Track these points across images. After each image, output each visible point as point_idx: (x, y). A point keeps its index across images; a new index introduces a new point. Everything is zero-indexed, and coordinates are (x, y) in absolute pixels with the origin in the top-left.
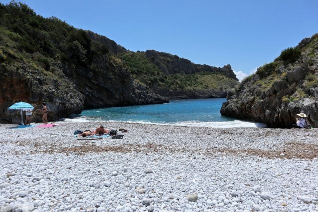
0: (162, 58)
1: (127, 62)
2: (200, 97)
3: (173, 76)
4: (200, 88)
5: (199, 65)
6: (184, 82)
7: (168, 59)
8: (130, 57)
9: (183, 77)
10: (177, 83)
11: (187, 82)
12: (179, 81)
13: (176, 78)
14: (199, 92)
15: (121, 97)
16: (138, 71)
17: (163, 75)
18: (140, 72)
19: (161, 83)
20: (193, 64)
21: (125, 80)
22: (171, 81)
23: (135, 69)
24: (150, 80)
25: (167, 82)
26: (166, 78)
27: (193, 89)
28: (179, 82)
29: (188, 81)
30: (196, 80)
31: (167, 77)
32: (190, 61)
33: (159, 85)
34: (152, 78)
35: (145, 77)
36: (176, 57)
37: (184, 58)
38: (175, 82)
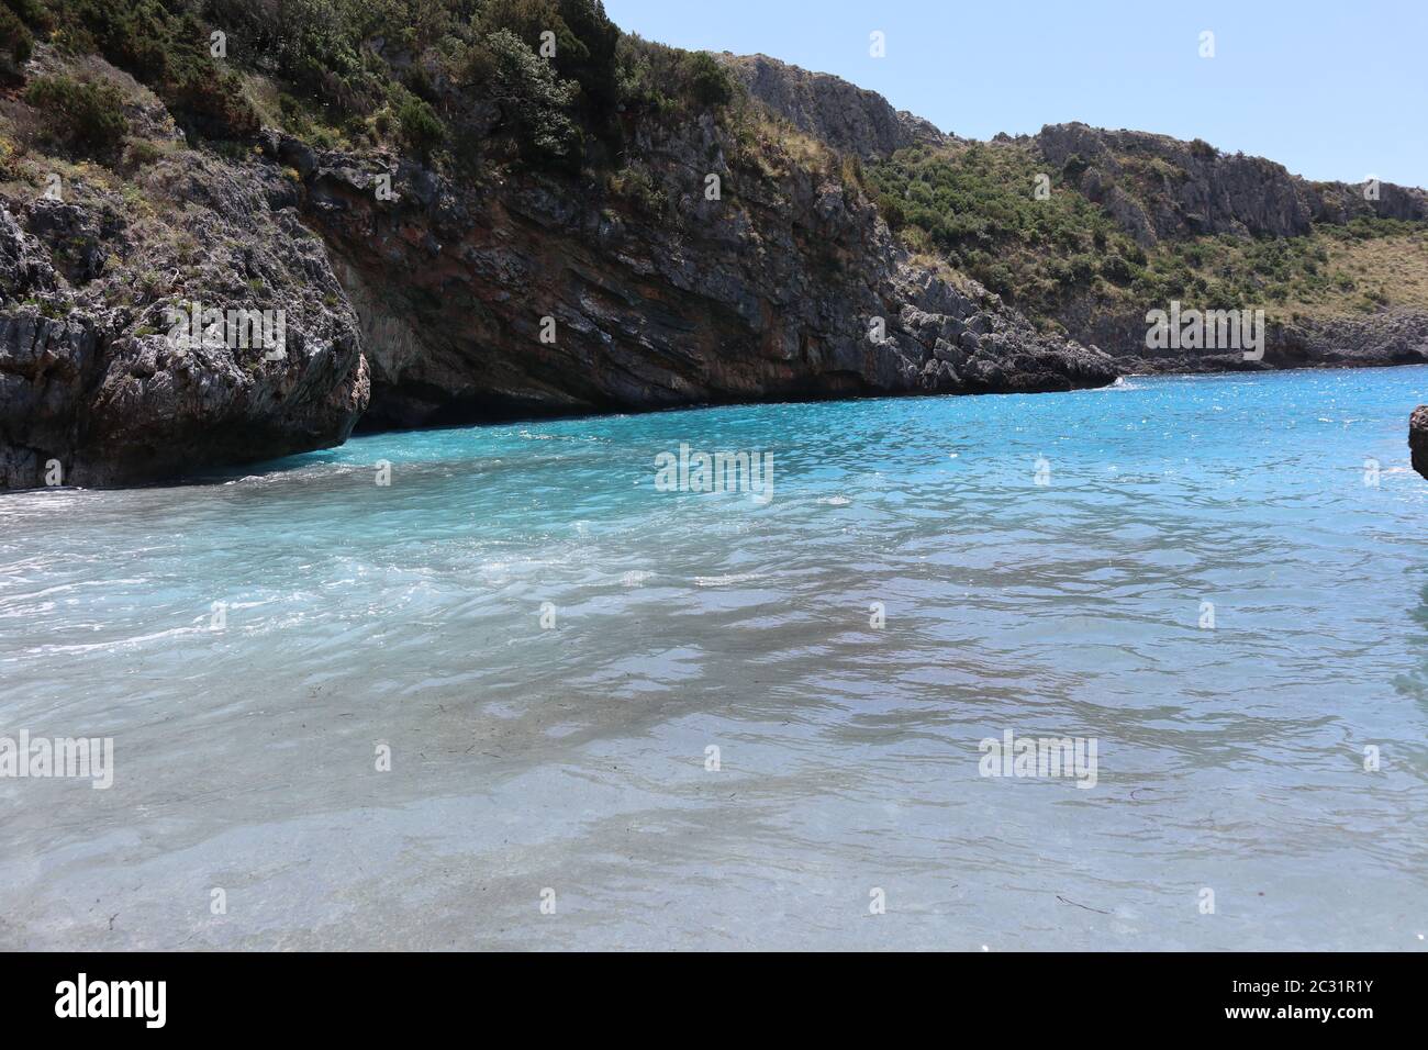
0: (1125, 160)
1: (940, 191)
2: (1333, 361)
3: (1179, 251)
4: (1332, 310)
5: (1336, 187)
6: (1243, 279)
7: (1158, 163)
8: (957, 165)
9: (1236, 253)
10: (1202, 285)
11: (1260, 278)
12: (1216, 273)
13: (1196, 261)
14: (1330, 334)
15: (813, 352)
16: (991, 230)
17: (1123, 249)
18: (1005, 232)
19: (1110, 289)
20: (1300, 183)
21: (841, 253)
22: (1166, 277)
23: (976, 224)
24: (1055, 273)
25: (1148, 285)
26: (1141, 261)
27: (1296, 317)
28: (1212, 281)
29: (1268, 272)
30: (1312, 270)
31: (1149, 255)
32: (1282, 169)
33: (1102, 299)
34: (1065, 265)
35: (1028, 260)
36: (1202, 151)
37: (1247, 154)
38: (1189, 279)
